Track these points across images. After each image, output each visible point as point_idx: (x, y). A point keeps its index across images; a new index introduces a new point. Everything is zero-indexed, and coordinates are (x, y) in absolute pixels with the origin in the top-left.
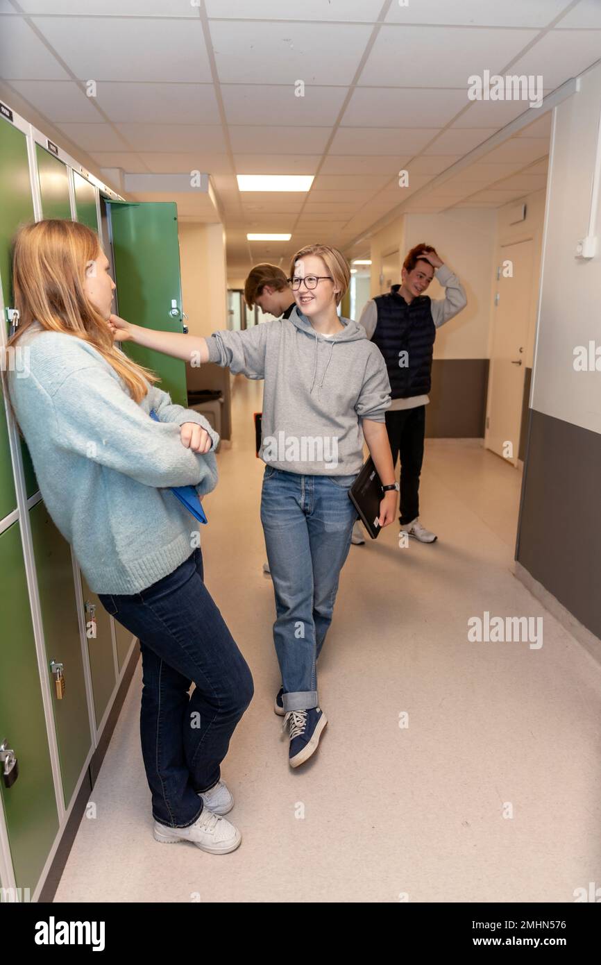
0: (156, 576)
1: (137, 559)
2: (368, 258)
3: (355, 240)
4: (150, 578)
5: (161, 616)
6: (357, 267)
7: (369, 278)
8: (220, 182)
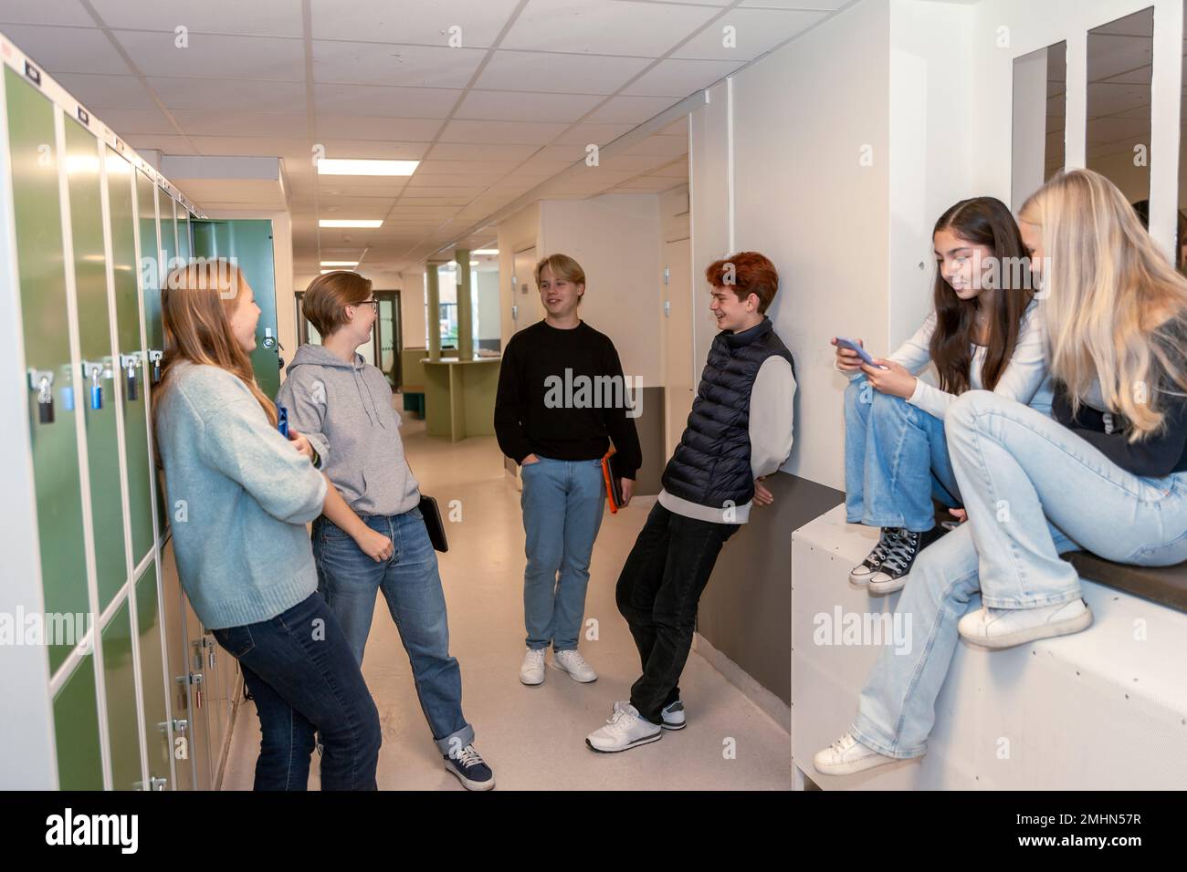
0: (290, 602)
1: (272, 586)
2: (495, 246)
3: (474, 228)
4: (283, 604)
5: (303, 642)
6: (478, 257)
7: (498, 272)
8: (292, 166)
